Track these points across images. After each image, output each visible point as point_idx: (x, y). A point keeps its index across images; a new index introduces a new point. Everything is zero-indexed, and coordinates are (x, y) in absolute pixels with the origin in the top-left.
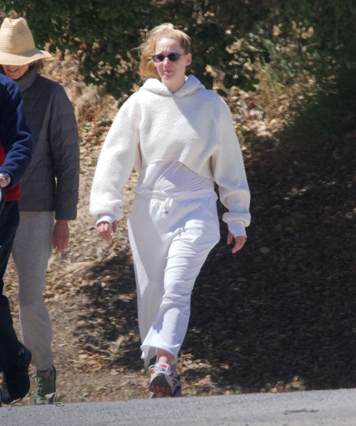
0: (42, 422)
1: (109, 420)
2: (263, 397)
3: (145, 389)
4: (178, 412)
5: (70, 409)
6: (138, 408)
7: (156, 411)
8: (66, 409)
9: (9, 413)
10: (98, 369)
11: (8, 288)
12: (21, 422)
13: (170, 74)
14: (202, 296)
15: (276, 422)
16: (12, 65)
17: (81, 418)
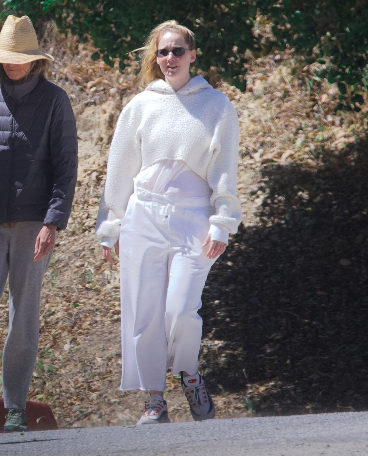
0: (113, 444)
1: (183, 441)
2: (345, 416)
3: (221, 409)
4: (255, 432)
5: (142, 430)
6: (214, 428)
7: (232, 432)
8: (137, 431)
9: (78, 435)
10: (171, 388)
11: (75, 305)
12: (91, 444)
13: (174, 70)
14: (279, 311)
15: (360, 442)
16: (13, 64)
17: (154, 440)
